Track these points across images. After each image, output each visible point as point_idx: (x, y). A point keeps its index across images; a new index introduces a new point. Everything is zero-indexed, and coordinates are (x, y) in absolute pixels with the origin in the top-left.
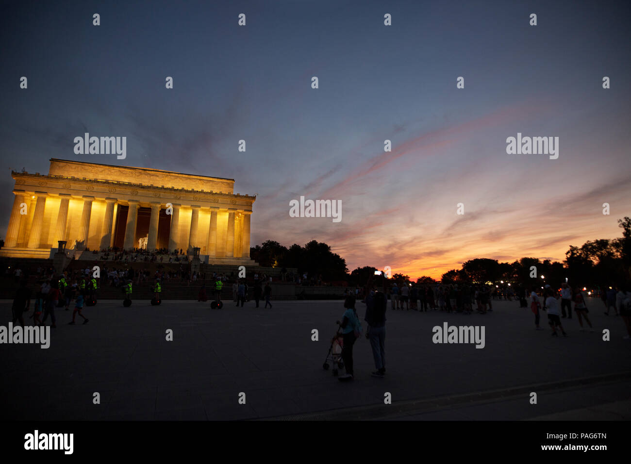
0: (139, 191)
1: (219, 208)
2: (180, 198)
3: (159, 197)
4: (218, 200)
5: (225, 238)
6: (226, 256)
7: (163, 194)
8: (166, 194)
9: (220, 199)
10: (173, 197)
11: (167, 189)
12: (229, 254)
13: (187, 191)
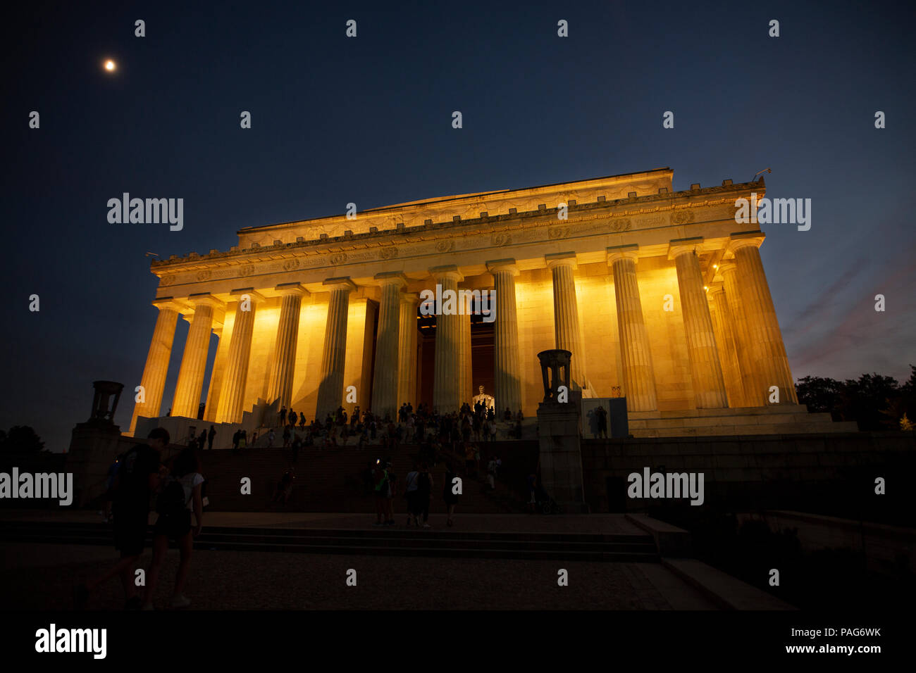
0: (400, 247)
1: (636, 245)
2: (509, 240)
3: (453, 252)
4: (629, 223)
5: (682, 348)
6: (700, 408)
7: (462, 239)
8: (468, 239)
9: (633, 219)
10: (488, 244)
11: (469, 222)
12: (711, 399)
13: (527, 216)
